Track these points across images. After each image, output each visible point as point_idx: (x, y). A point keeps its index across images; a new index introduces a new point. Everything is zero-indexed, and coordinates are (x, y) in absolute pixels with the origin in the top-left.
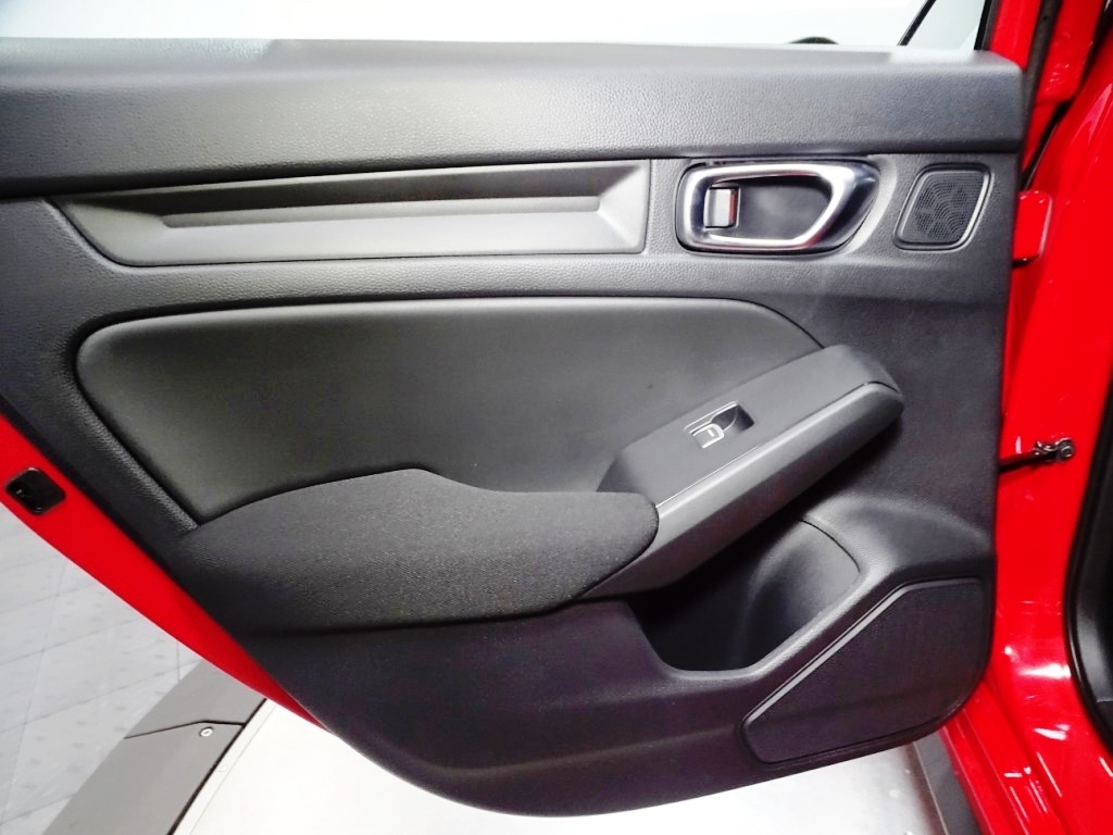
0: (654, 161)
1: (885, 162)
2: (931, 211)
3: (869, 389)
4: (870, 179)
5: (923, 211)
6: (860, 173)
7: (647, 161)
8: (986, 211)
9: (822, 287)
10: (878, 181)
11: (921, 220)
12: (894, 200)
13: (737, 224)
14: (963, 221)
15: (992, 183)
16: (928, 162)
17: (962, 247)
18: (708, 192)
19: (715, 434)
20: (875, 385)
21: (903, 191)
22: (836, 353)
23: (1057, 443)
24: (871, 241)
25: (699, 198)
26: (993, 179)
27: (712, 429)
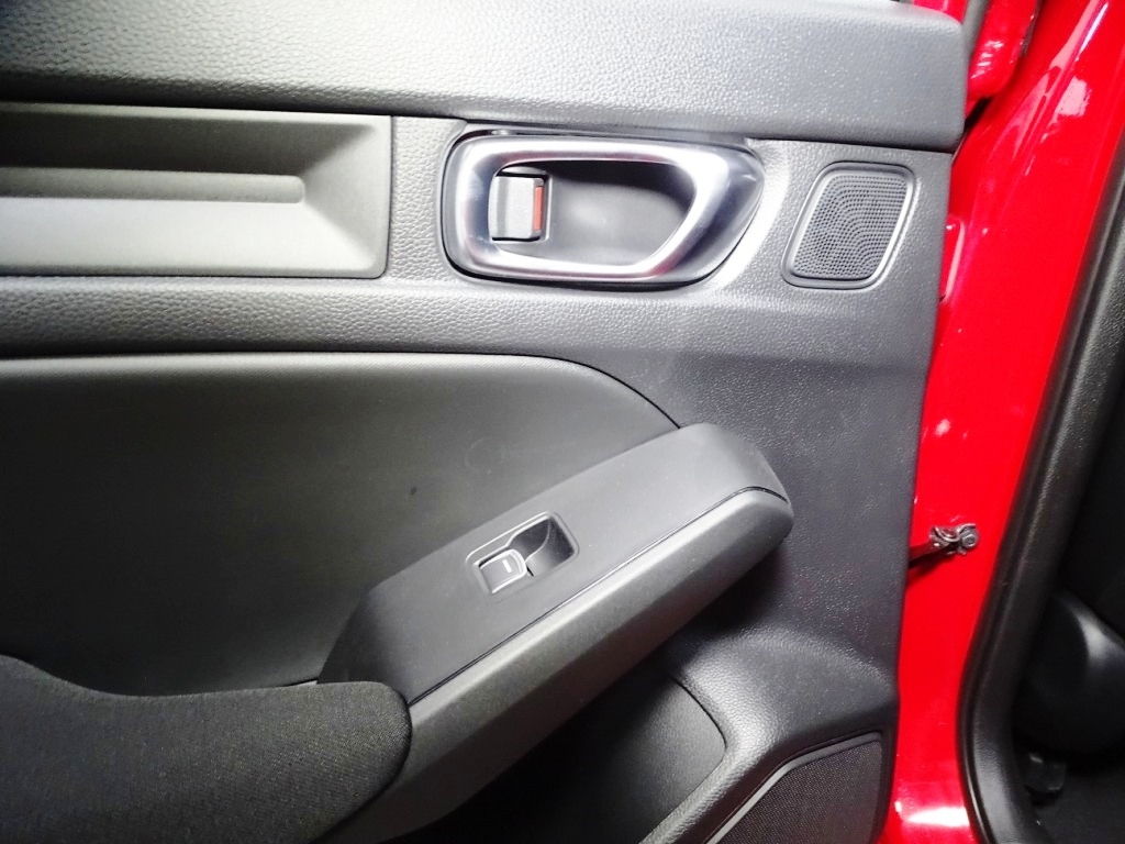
0: (400, 119)
1: (772, 151)
2: (832, 231)
3: (745, 500)
4: (749, 177)
5: (823, 230)
6: (736, 165)
7: (387, 119)
8: (908, 235)
9: (677, 341)
10: (761, 179)
11: (820, 244)
12: (784, 210)
13: (547, 237)
14: (878, 247)
15: (917, 194)
16: (832, 158)
17: (874, 286)
18: (496, 180)
19: (514, 566)
20: (755, 492)
21: (797, 197)
22: (696, 437)
23: (958, 530)
24: (749, 271)
25: (481, 190)
26: (919, 188)
27: (510, 558)
